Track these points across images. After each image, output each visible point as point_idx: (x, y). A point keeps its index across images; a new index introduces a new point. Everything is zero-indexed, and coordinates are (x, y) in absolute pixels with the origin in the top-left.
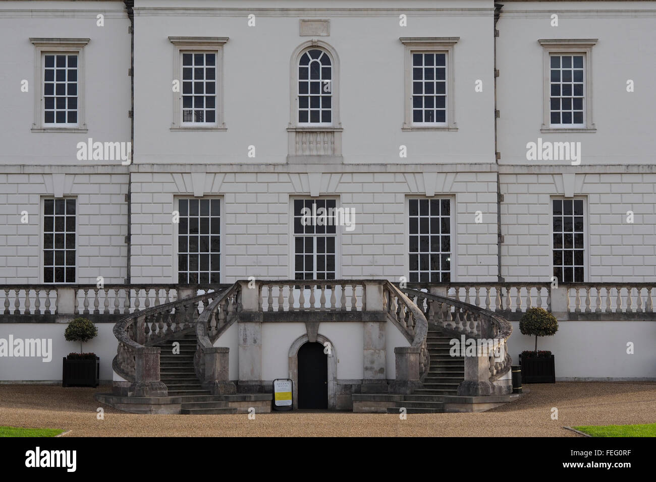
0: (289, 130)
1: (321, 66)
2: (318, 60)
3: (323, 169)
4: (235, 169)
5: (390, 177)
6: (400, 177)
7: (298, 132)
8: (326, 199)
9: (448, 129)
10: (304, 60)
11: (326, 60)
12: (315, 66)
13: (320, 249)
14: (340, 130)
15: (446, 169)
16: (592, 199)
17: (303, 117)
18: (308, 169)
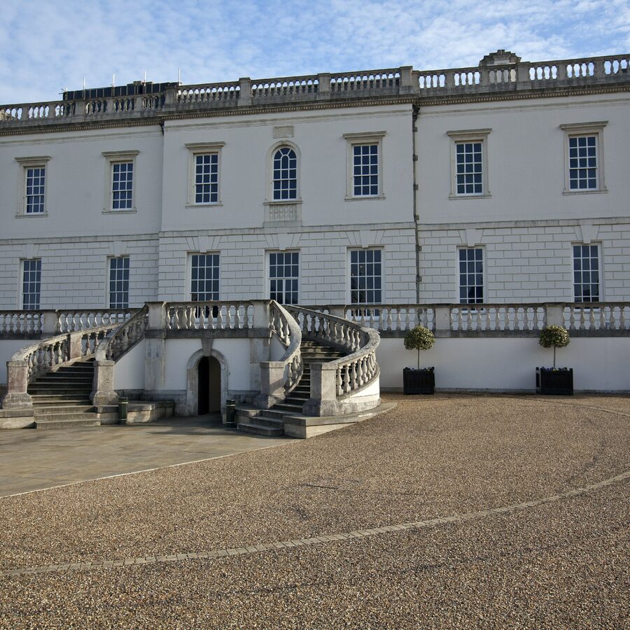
0: (265, 204)
1: (289, 159)
2: (287, 155)
3: (288, 230)
4: (228, 232)
5: (336, 235)
6: (343, 235)
7: (271, 205)
8: (292, 252)
9: (379, 198)
10: (278, 156)
11: (293, 155)
12: (285, 159)
13: (288, 288)
14: (301, 202)
15: (376, 227)
16: (489, 247)
17: (277, 195)
18: (278, 230)
